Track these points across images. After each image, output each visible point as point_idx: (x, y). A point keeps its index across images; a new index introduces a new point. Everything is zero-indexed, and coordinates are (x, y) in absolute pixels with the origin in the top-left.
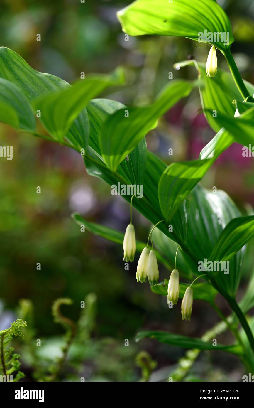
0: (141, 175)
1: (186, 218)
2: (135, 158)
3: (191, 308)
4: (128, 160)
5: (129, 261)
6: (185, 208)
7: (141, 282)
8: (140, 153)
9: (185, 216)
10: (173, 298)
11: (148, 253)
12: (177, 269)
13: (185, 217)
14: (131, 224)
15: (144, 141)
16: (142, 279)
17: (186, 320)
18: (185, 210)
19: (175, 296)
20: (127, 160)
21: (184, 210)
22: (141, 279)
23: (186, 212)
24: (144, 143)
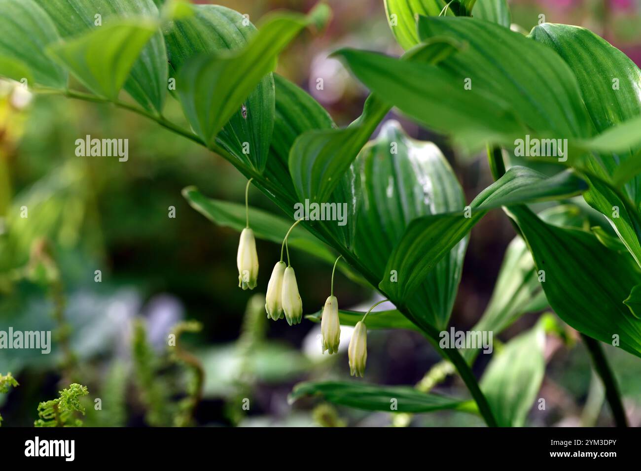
0: (264, 144)
1: (355, 206)
2: (256, 113)
3: (364, 356)
4: (246, 116)
5: (248, 288)
6: (353, 187)
7: (274, 319)
8: (265, 105)
9: (352, 201)
10: (329, 344)
11: (282, 272)
12: (334, 295)
13: (353, 204)
14: (247, 227)
15: (271, 84)
16: (275, 313)
17: (357, 376)
18: (353, 192)
19: (334, 339)
20: (244, 117)
21: (351, 191)
22: (273, 314)
23: (355, 194)
24: (272, 86)
